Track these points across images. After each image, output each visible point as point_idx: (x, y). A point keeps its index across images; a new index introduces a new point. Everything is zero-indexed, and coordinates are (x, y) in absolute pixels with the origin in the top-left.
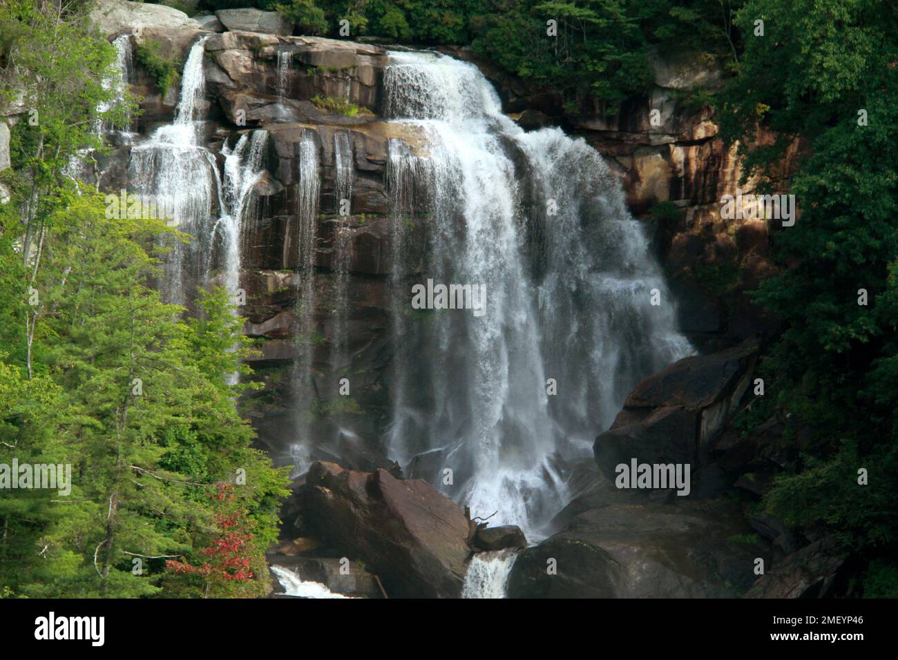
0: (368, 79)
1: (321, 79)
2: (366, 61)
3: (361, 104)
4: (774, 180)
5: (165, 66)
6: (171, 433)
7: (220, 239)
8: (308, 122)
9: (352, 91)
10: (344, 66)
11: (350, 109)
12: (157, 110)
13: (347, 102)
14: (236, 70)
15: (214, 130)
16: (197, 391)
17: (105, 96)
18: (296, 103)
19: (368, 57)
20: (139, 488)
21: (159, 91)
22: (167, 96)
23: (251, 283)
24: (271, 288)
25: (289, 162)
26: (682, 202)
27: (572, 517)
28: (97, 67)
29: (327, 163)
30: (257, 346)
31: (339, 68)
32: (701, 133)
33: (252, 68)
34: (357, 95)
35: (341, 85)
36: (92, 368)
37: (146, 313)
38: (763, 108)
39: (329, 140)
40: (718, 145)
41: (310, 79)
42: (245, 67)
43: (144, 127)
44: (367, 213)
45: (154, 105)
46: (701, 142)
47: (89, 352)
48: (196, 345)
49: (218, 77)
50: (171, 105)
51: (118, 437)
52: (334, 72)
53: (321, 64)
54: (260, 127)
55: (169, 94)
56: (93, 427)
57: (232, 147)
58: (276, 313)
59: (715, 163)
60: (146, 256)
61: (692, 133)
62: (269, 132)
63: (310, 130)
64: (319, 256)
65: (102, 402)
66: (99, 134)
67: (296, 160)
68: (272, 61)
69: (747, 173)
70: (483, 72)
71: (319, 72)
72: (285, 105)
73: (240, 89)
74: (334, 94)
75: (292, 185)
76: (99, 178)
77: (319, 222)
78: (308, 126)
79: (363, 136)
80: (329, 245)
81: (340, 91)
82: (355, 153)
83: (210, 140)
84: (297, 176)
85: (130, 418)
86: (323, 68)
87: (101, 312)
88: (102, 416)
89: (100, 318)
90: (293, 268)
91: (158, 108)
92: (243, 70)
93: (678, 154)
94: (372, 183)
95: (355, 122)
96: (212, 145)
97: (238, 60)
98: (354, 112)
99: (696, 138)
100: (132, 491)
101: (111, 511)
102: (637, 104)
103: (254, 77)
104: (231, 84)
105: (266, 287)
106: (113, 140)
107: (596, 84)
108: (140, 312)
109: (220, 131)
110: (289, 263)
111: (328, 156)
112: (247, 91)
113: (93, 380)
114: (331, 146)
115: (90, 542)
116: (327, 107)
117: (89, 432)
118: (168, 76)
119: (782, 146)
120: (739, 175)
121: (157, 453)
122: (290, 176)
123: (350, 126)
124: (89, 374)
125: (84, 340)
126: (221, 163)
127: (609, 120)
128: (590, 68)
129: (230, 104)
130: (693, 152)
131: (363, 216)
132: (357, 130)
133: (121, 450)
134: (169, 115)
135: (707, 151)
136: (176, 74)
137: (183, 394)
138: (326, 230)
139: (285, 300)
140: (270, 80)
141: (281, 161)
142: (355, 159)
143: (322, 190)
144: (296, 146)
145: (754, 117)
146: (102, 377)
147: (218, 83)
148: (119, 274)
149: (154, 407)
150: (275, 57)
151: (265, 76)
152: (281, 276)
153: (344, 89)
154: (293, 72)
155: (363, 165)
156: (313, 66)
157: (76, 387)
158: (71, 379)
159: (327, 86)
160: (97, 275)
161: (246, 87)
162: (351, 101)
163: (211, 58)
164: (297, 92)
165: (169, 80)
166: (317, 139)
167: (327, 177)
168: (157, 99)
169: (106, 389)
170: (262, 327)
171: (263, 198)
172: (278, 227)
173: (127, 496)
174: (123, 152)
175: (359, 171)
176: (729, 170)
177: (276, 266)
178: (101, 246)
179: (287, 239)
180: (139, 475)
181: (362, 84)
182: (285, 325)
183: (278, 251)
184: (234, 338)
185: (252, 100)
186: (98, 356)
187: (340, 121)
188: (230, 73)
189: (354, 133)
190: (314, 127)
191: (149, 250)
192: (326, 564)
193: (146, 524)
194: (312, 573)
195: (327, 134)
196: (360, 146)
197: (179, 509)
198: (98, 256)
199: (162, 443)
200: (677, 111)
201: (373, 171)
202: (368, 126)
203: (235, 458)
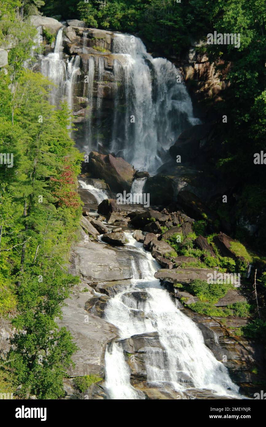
0: (109, 42)
1: (95, 41)
2: (108, 37)
3: (107, 49)
4: (223, 74)
5: (52, 36)
6: (52, 142)
8: (92, 54)
9: (104, 45)
10: (102, 38)
11: (103, 50)
12: (49, 49)
13: (103, 48)
14: (71, 38)
15: (65, 55)
16: (59, 131)
17: (34, 44)
18: (88, 48)
19: (109, 35)
20: (43, 157)
21: (49, 43)
22: (52, 45)
23: (75, 101)
24: (80, 102)
25: (86, 65)
26: (197, 80)
27: (163, 170)
28: (32, 36)
29: (96, 66)
30: (76, 118)
31: (101, 38)
32: (203, 60)
33: (76, 37)
34: (106, 46)
35: (101, 43)
36: (30, 123)
37: (46, 108)
38: (221, 53)
39: (97, 60)
40: (208, 64)
41: (92, 41)
42: (74, 37)
43: (45, 54)
44: (107, 81)
45: (48, 47)
46: (203, 63)
47: (29, 118)
48: (59, 117)
49: (66, 40)
50: (53, 47)
51: (37, 143)
52: (99, 39)
53: (96, 37)
54: (78, 55)
55: (53, 44)
56: (31, 140)
57: (70, 60)
58: (81, 109)
59: (207, 68)
60: (45, 91)
61: (201, 60)
62: (80, 56)
63: (92, 56)
64: (94, 93)
65: (33, 133)
66: (32, 55)
67: (88, 65)
68: (82, 36)
69: (216, 72)
70: (142, 40)
71: (95, 39)
72: (85, 48)
73: (72, 43)
74: (99, 45)
75: (87, 72)
76: (32, 68)
77: (94, 82)
78: (91, 55)
79: (107, 58)
80: (97, 90)
81: (101, 45)
82: (104, 63)
83: (63, 58)
84: (88, 70)
85: (40, 138)
86: (96, 38)
87: (33, 107)
88: (33, 137)
89: (33, 109)
90: (86, 96)
91: (49, 48)
92: (74, 38)
93: (196, 66)
94: (109, 72)
95: (105, 54)
96: (64, 60)
97: (72, 35)
98: (105, 51)
99: (202, 61)
100: (41, 158)
101: (35, 164)
102: (185, 52)
103: (76, 40)
104: (70, 42)
105: (78, 101)
106: (37, 57)
107: (174, 45)
108: (44, 108)
109: (67, 56)
110: (85, 95)
111: (97, 64)
112: (74, 44)
113: (31, 126)
114: (98, 61)
115: (29, 172)
116: (97, 50)
117: (29, 141)
118: (52, 39)
119: (226, 64)
120: (213, 73)
121: (47, 148)
122: (86, 69)
123: (104, 55)
124: (29, 125)
125: (27, 115)
127: (177, 56)
128: (173, 40)
129: (70, 48)
130: (201, 65)
131: (106, 82)
132: (105, 56)
133: (38, 147)
134: (52, 51)
135: (205, 65)
136: (55, 39)
137: (55, 131)
138: (96, 85)
139: (84, 105)
140: (81, 41)
141: (84, 65)
142: (104, 65)
143: (95, 74)
144: (88, 60)
145: (219, 56)
146: (33, 125)
147: (66, 42)
148: (38, 96)
149: (47, 135)
150: (83, 34)
151: (80, 40)
152: (82, 98)
153: (102, 44)
154: (88, 39)
155: (107, 67)
156: (93, 37)
157: (26, 128)
158: (24, 126)
159: (97, 43)
160: (32, 97)
161: (74, 43)
162: (104, 48)
163: (65, 35)
164: (89, 45)
165: (53, 39)
166: (94, 58)
167: (97, 70)
168: (49, 46)
169: (34, 129)
170: (77, 113)
171: (78, 76)
172: (82, 84)
173: (39, 159)
174: (39, 61)
176: (211, 71)
177: (81, 96)
178: (33, 88)
179: (85, 88)
180: (43, 154)
181: (107, 43)
182: (83, 113)
183: (82, 91)
184: (70, 116)
185: (76, 47)
186: (32, 120)
187: (101, 54)
188: (70, 39)
189: (104, 57)
190: (93, 55)
191: (46, 89)
192: (94, 180)
193: (45, 168)
194: (90, 182)
195: (97, 58)
196: (106, 61)
197: (54, 164)
198: (32, 91)
199: (49, 145)
200: (197, 54)
201: (110, 69)
202: (108, 55)
203: (69, 150)
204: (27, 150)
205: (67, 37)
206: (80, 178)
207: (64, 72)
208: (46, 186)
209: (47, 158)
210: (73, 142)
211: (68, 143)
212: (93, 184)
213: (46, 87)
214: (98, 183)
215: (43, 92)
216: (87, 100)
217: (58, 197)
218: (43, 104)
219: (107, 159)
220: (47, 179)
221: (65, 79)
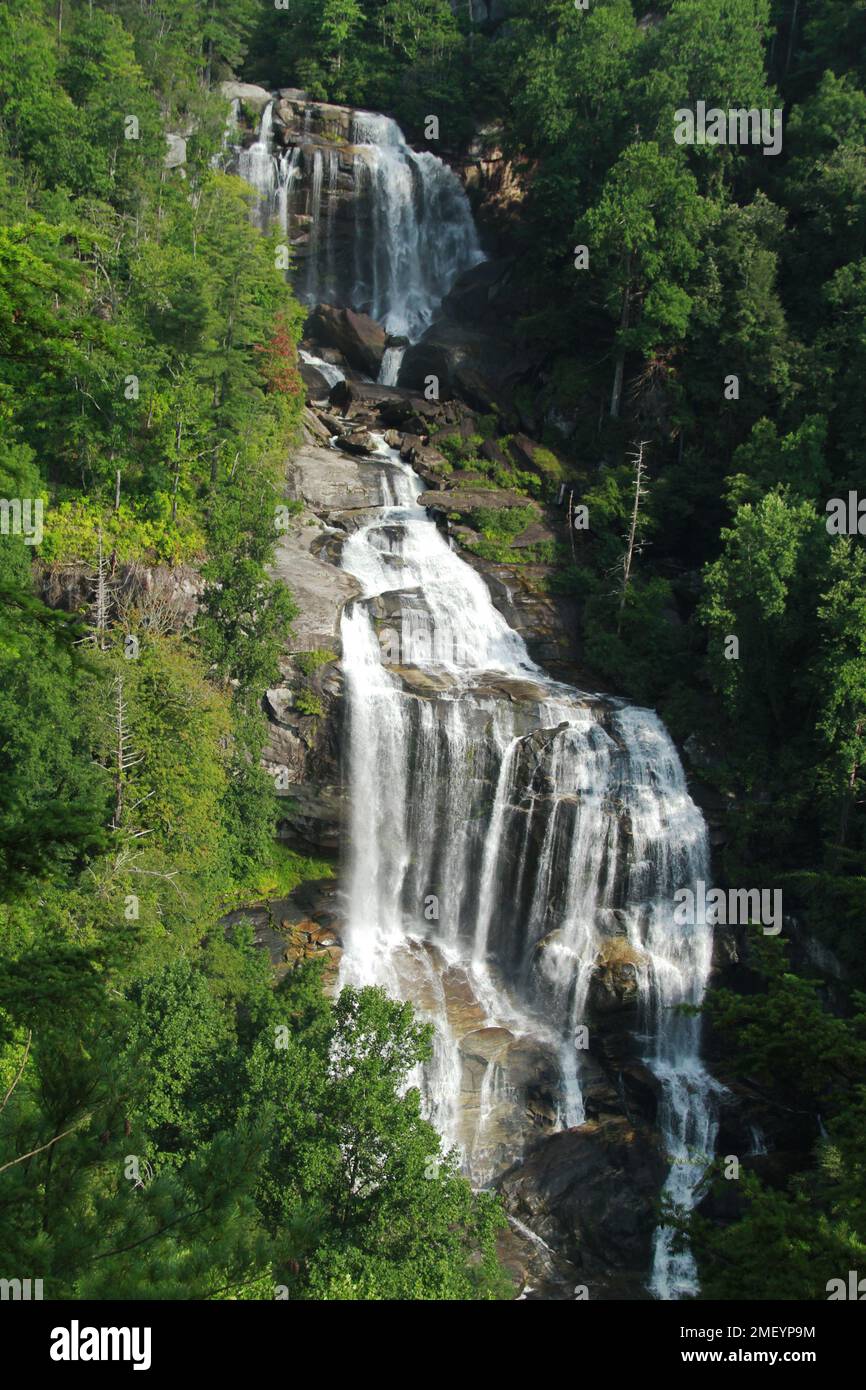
0: (346, 125)
1: (324, 124)
2: (345, 116)
3: (342, 137)
4: (526, 181)
5: (255, 115)
6: (256, 289)
7: (277, 198)
9: (338, 130)
10: (335, 118)
11: (337, 139)
12: (251, 136)
13: (336, 135)
14: (286, 118)
15: (276, 146)
17: (227, 128)
18: (313, 135)
19: (346, 114)
20: (242, 313)
21: (250, 126)
23: (292, 221)
26: (484, 189)
27: (431, 333)
28: (225, 115)
30: (293, 249)
31: (333, 119)
32: (494, 157)
33: (294, 118)
34: (341, 132)
35: (334, 127)
36: (222, 257)
37: (245, 232)
38: (522, 146)
40: (502, 163)
41: (319, 124)
42: (290, 117)
43: (246, 145)
44: (344, 189)
45: (249, 134)
46: (494, 161)
48: (267, 248)
49: (278, 122)
50: (257, 134)
51: (233, 290)
52: (330, 121)
53: (325, 117)
55: (256, 129)
56: (223, 285)
57: (284, 155)
58: (302, 235)
59: (500, 171)
60: (245, 205)
61: (490, 156)
65: (227, 273)
66: (225, 146)
68: (303, 115)
69: (514, 177)
70: (397, 122)
71: (324, 120)
73: (288, 127)
74: (330, 131)
76: (225, 168)
81: (333, 130)
83: (273, 152)
84: (313, 171)
85: (239, 281)
86: (326, 119)
87: (226, 231)
88: (226, 279)
89: (227, 234)
90: (311, 214)
92: (289, 119)
93: (484, 166)
94: (346, 175)
95: (340, 145)
97: (287, 113)
98: (339, 140)
99: (492, 159)
100: (240, 314)
101: (231, 323)
102: (466, 142)
103: (294, 122)
104: (284, 125)
106: (231, 149)
108: (243, 232)
109: (279, 147)
112: (291, 129)
113: (223, 262)
115: (222, 336)
116: (327, 138)
117: (221, 286)
119: (530, 164)
120: (510, 178)
121: (250, 297)
123: (338, 147)
124: (221, 260)
125: (218, 244)
126: (279, 162)
127: (454, 150)
129: (284, 134)
130: (491, 165)
131: (342, 190)
132: (340, 149)
133: (235, 295)
134: (256, 139)
135: (497, 165)
136: (259, 119)
137: (262, 270)
138: (325, 196)
139: (306, 229)
140: (301, 123)
144: (313, 156)
145: (518, 150)
146: (226, 261)
147: (278, 124)
148: (233, 214)
149: (249, 276)
150: (304, 112)
151: (299, 121)
152: (304, 217)
153: (335, 129)
154: (312, 120)
155: (342, 166)
156: (321, 118)
157: (215, 265)
158: (213, 262)
159: (327, 127)
160: (224, 214)
162: (338, 135)
163: (276, 113)
164: (314, 129)
165: (257, 121)
166: (322, 153)
168: (251, 131)
169: (229, 267)
170: (296, 241)
172: (304, 194)
173: (237, 316)
174: (235, 156)
175: (341, 169)
176: (506, 175)
177: (302, 212)
178: (226, 200)
179: (308, 200)
180: (242, 307)
181: (343, 127)
183: (303, 206)
184: (284, 245)
185: (293, 133)
186: (225, 251)
187: (333, 144)
188: (284, 119)
191: (246, 202)
192: (323, 350)
193: (246, 330)
194: (316, 353)
195: (327, 150)
196: (341, 157)
197: (260, 323)
198: (225, 205)
199: (253, 293)
200: (485, 146)
201: (347, 169)
202: (345, 147)
203: (284, 301)
204: (218, 301)
205: (280, 118)
206: (301, 346)
207: (275, 174)
208: (249, 358)
209: (251, 314)
210: (289, 289)
211: (282, 290)
212: (321, 356)
213: (245, 198)
214: (330, 355)
215: (243, 206)
216: (312, 220)
217: (267, 377)
218: (241, 226)
219: (344, 317)
220: (250, 347)
221: (276, 186)
